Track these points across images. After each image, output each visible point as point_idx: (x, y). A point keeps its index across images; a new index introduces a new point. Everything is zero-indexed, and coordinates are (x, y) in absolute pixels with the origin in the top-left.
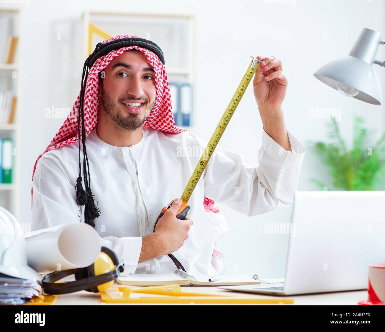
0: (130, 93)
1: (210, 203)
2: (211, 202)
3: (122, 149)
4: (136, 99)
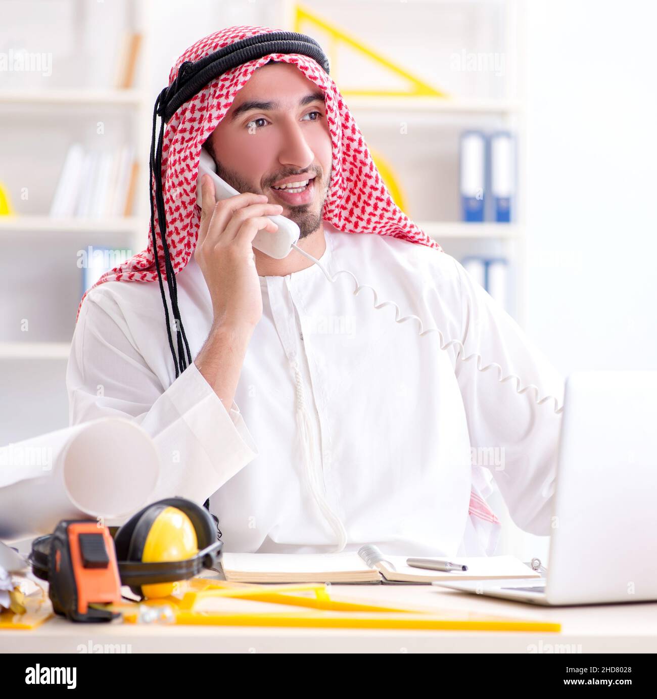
0: (284, 162)
3: (267, 281)
4: (299, 171)
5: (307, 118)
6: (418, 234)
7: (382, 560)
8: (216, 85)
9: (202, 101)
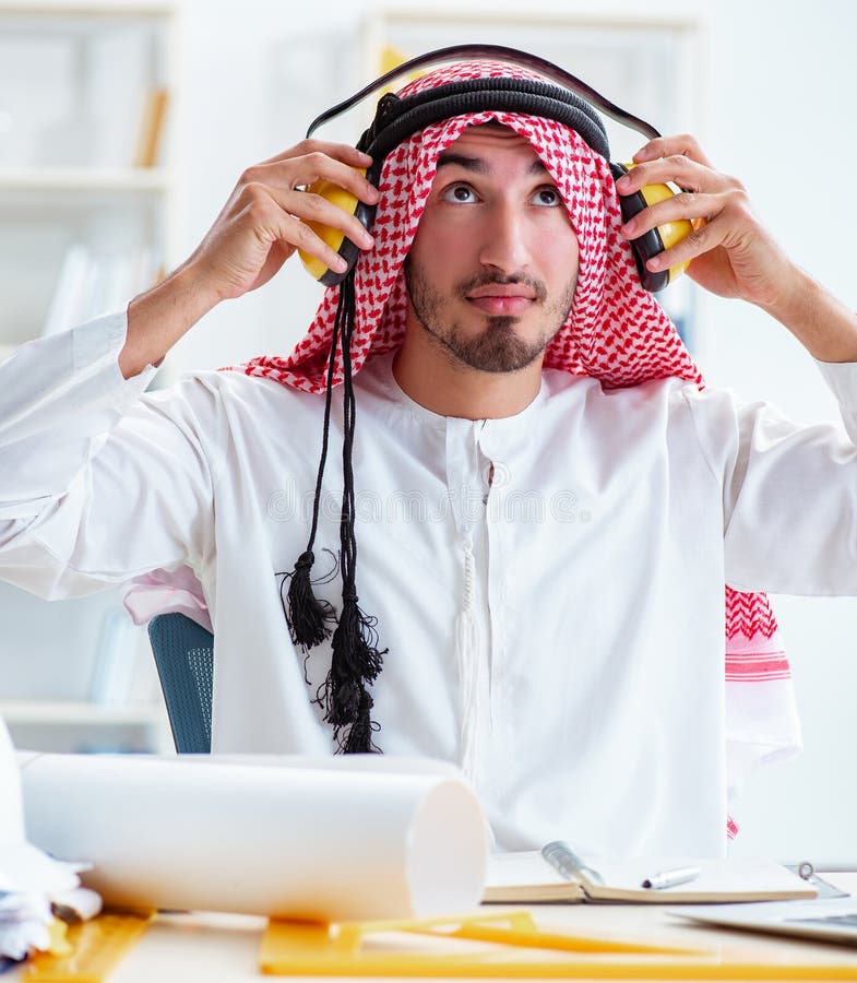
0: (486, 261)
1: (759, 633)
2: (761, 630)
3: (448, 423)
4: (504, 279)
5: (538, 201)
6: (689, 368)
7: (583, 867)
8: (418, 140)
9: (400, 160)
